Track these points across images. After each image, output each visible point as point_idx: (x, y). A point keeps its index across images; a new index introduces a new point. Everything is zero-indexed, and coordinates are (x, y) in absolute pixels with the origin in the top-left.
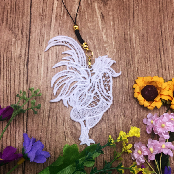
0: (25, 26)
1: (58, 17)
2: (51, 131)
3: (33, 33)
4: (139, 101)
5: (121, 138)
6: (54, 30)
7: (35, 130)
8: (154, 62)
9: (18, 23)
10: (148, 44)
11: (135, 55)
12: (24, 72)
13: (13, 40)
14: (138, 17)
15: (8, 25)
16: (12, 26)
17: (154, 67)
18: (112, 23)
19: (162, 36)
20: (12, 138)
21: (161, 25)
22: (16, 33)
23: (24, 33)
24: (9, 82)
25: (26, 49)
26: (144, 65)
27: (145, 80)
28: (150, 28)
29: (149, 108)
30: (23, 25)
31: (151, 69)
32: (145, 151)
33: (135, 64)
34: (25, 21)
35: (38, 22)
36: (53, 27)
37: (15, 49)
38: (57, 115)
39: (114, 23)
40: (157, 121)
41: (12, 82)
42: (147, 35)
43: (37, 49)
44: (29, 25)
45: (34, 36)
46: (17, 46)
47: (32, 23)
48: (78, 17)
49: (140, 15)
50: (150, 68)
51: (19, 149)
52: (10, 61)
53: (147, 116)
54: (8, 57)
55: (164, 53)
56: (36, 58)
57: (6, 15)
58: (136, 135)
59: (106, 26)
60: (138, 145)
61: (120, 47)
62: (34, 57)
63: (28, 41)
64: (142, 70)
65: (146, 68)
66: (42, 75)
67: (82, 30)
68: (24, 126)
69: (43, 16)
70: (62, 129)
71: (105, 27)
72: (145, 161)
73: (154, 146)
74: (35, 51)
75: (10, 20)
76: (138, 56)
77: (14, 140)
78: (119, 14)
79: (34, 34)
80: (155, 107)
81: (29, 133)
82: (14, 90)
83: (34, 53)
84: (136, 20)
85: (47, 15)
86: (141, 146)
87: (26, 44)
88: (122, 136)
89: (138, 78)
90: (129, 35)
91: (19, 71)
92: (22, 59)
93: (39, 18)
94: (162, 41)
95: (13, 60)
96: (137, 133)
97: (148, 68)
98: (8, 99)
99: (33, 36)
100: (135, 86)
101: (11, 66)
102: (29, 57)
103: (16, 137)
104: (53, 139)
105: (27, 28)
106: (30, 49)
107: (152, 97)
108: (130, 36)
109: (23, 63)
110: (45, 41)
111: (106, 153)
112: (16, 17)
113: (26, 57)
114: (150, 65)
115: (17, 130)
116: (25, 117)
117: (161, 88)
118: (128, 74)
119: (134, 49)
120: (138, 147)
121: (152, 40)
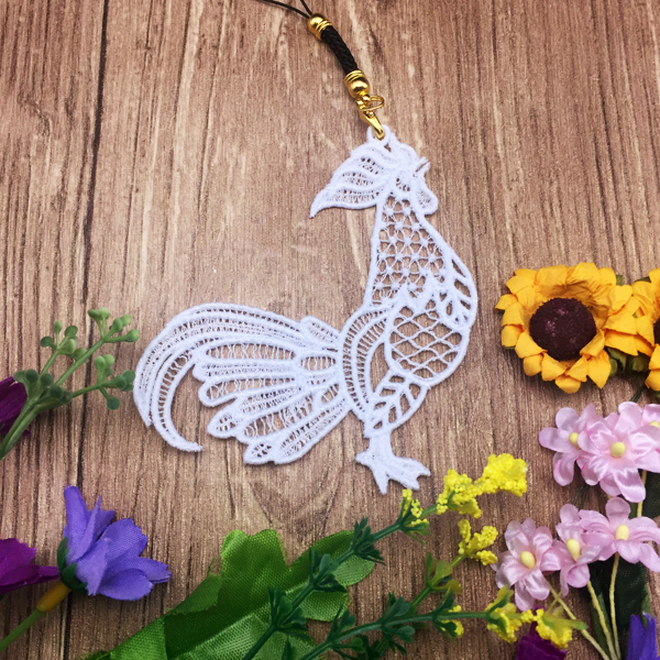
0: (81, 87)
1: (207, 51)
2: (177, 482)
3: (111, 111)
4: (522, 360)
5: (450, 499)
6: (191, 98)
7: (113, 476)
8: (579, 212)
9: (54, 78)
10: (552, 148)
11: (505, 187)
12: (73, 257)
13: (36, 137)
14: (513, 47)
15: (17, 84)
16: (33, 89)
17: (578, 231)
18: (411, 70)
19: (605, 114)
20: (22, 508)
21: (599, 77)
22: (46, 113)
23: (78, 114)
24: (15, 296)
25: (82, 169)
26: (539, 225)
27: (543, 281)
28: (559, 88)
29: (561, 384)
30: (72, 82)
31: (566, 241)
32: (548, 555)
33: (503, 222)
34: (83, 69)
35: (132, 73)
36: (189, 86)
37: (43, 173)
38: (202, 419)
39: (421, 70)
40: (594, 431)
41: (28, 294)
42: (549, 111)
43: (124, 169)
44: (95, 84)
45: (113, 122)
46: (47, 160)
47: (108, 76)
48: (284, 51)
49: (520, 39)
50: (561, 235)
51: (46, 553)
52: (20, 216)
53: (554, 418)
54: (14, 200)
55: (614, 179)
56: (122, 204)
57: (12, 48)
58: (509, 485)
59: (389, 81)
60: (522, 531)
61: (446, 158)
62: (113, 200)
63: (90, 142)
64: (534, 244)
65: (548, 235)
66: (144, 265)
67: (297, 98)
68: (70, 463)
69: (149, 48)
70: (219, 476)
71: (387, 87)
72: (548, 592)
73: (585, 531)
74: (118, 179)
75: (26, 67)
76: (515, 192)
77: (31, 518)
78: (439, 38)
79: (115, 115)
80: (585, 380)
81: (89, 489)
82: (33, 324)
83: (112, 185)
84: (504, 60)
85: (167, 44)
86: (534, 535)
87: (85, 152)
88: (452, 488)
89: (514, 275)
90: (477, 113)
91: (53, 254)
92: (67, 208)
93: (136, 56)
94: (607, 134)
95: (32, 212)
96: (514, 476)
97: (555, 234)
98: (10, 360)
99: (110, 124)
100: (505, 302)
101: (24, 236)
102: (96, 201)
103: (36, 505)
104: (184, 511)
105: (88, 93)
106: (98, 170)
107: (573, 341)
108: (482, 117)
109: (72, 220)
110: (156, 140)
111: (393, 565)
112: (49, 56)
113: (85, 198)
114: (563, 226)
115: (44, 477)
116: (76, 428)
117: (607, 308)
118: (478, 259)
119: (498, 164)
120: (523, 539)
121: (570, 132)
